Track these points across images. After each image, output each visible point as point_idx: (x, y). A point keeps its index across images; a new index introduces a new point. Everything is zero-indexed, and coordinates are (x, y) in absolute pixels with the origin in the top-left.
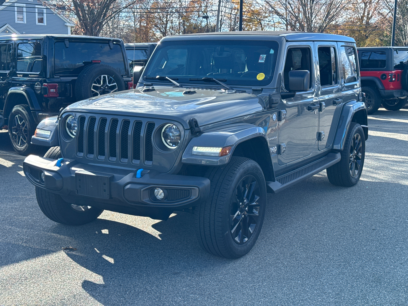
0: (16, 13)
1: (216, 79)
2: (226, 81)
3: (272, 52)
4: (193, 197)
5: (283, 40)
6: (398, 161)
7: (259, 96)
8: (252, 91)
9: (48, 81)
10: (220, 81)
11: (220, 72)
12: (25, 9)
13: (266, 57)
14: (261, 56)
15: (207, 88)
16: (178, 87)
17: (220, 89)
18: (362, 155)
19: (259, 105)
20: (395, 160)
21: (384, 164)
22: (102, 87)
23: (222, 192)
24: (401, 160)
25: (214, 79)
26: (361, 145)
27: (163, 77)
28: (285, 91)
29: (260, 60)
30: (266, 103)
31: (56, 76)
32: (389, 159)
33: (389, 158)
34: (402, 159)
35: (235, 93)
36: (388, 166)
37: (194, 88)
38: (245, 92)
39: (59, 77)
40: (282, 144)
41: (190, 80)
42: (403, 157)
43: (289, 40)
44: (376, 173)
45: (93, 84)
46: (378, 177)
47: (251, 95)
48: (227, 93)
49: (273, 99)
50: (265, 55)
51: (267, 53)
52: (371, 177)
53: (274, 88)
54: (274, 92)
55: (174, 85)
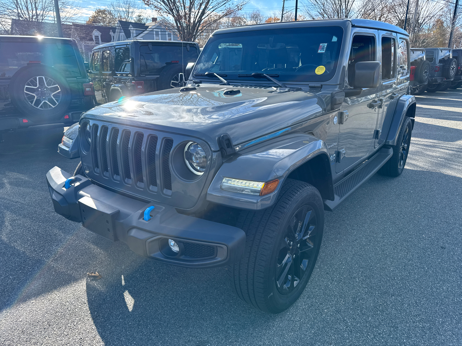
0: (155, 35)
1: (267, 75)
2: (278, 76)
3: (335, 39)
4: (219, 259)
5: (348, 25)
6: (429, 145)
7: (319, 95)
8: (309, 88)
9: (135, 80)
10: (271, 77)
11: (274, 68)
12: (160, 33)
13: (327, 45)
14: (321, 45)
15: (256, 86)
16: (224, 84)
17: (271, 87)
18: (407, 146)
19: (317, 106)
20: (426, 143)
21: (418, 149)
22: (180, 84)
23: (264, 242)
24: (431, 144)
25: (264, 74)
26: (407, 137)
27: (212, 74)
28: (349, 87)
29: (319, 50)
30: (326, 103)
31: (142, 75)
32: (419, 143)
33: (419, 141)
34: (431, 142)
35: (289, 91)
36: (422, 151)
37: (242, 85)
38: (300, 90)
39: (145, 75)
40: (341, 151)
41: (239, 77)
42: (431, 141)
43: (356, 25)
44: (414, 159)
45: (172, 81)
46: (418, 164)
47: (308, 94)
48: (279, 93)
49: (336, 99)
50: (326, 44)
51: (329, 41)
52: (411, 164)
53: (336, 84)
54: (337, 89)
55: (221, 82)
